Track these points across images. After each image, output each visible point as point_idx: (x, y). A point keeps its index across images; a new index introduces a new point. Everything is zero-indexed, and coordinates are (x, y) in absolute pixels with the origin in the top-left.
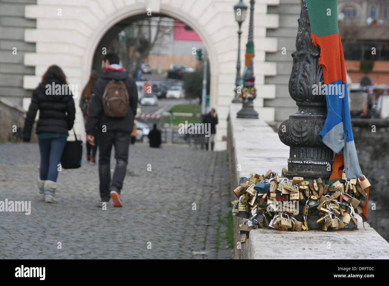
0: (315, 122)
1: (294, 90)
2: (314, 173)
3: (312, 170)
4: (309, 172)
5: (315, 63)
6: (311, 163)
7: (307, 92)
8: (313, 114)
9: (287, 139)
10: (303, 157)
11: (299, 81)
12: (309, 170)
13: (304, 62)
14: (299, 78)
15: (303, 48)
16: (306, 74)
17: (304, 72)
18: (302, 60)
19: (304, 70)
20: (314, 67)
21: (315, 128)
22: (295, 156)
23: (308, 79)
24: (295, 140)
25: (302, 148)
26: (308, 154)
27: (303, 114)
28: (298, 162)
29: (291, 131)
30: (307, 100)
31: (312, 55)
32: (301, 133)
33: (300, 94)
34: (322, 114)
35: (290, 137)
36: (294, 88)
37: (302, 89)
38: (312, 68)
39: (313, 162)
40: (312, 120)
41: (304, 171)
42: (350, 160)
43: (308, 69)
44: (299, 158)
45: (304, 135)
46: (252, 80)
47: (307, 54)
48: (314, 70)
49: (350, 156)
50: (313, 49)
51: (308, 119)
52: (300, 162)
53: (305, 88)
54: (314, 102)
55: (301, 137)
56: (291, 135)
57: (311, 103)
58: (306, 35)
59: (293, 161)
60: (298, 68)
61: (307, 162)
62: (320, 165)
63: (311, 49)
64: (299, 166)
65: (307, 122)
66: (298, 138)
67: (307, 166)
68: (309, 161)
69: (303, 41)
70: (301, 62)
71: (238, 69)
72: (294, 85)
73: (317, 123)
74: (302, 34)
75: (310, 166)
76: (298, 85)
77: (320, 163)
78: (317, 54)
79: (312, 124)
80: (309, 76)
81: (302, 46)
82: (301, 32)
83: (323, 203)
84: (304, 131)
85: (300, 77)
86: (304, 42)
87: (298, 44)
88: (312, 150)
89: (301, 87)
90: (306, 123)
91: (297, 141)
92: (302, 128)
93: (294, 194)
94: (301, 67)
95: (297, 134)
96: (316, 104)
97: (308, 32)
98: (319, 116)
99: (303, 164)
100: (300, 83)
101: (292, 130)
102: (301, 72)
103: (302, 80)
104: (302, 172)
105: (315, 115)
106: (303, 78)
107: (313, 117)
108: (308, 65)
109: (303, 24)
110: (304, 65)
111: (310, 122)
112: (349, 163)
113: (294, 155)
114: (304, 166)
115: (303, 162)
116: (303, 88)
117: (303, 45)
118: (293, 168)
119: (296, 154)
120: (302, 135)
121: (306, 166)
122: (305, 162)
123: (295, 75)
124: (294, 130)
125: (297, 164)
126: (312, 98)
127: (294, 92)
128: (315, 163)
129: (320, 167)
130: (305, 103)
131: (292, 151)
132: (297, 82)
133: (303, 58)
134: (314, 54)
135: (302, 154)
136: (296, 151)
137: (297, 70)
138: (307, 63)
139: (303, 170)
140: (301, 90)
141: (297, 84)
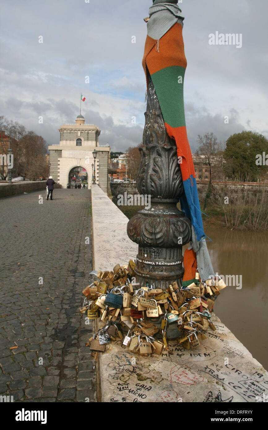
0: (169, 222)
1: (144, 186)
2: (167, 274)
3: (165, 271)
4: (162, 273)
5: (167, 157)
6: (164, 264)
7: (159, 188)
8: (165, 212)
9: (138, 239)
10: (155, 258)
11: (150, 176)
12: (162, 271)
13: (154, 155)
14: (150, 173)
15: (152, 141)
16: (157, 168)
17: (155, 166)
18: (152, 154)
19: (155, 164)
20: (166, 161)
21: (170, 228)
22: (146, 255)
23: (160, 174)
24: (147, 241)
25: (153, 248)
26: (160, 254)
27: (154, 211)
28: (149, 263)
29: (142, 231)
30: (159, 197)
31: (163, 148)
32: (156, 234)
33: (151, 190)
34: (173, 211)
35: (141, 238)
36: (144, 184)
37: (153, 184)
38: (164, 162)
39: (166, 264)
40: (165, 219)
41: (156, 273)
42: (204, 259)
43: (160, 163)
44: (150, 258)
45: (158, 236)
46: (95, 177)
47: (157, 147)
48: (166, 164)
49: (204, 255)
50: (163, 142)
51: (160, 217)
52: (152, 263)
53: (157, 183)
54: (166, 198)
55: (155, 238)
56: (143, 235)
57: (162, 200)
58: (156, 127)
59: (144, 261)
60: (148, 162)
61: (160, 264)
62: (173, 265)
63: (162, 141)
64: (151, 267)
65: (160, 220)
66: (151, 239)
67: (160, 267)
68: (162, 263)
69: (153, 133)
70: (151, 155)
71: (93, 175)
72: (144, 181)
73: (171, 222)
74: (150, 127)
75: (163, 268)
76: (149, 181)
77: (173, 264)
78: (169, 147)
79: (166, 224)
80: (161, 170)
81: (151, 139)
82: (150, 125)
83: (183, 314)
84: (157, 232)
85: (150, 171)
86: (154, 135)
87: (146, 138)
88: (164, 250)
89: (153, 182)
90: (159, 223)
91: (149, 242)
92: (155, 229)
93: (152, 311)
94: (152, 161)
95: (150, 236)
96: (168, 200)
97: (158, 124)
98: (171, 213)
99: (156, 265)
100: (151, 179)
101: (144, 230)
102: (152, 166)
103: (153, 175)
104: (154, 273)
105: (167, 212)
106: (154, 173)
107: (166, 215)
108: (159, 159)
109: (151, 116)
110: (154, 159)
111: (164, 222)
112: (203, 263)
113: (144, 254)
114: (156, 268)
115: (155, 263)
116: (155, 183)
117: (153, 138)
118: (144, 268)
119: (147, 254)
120: (155, 237)
121: (158, 267)
122: (157, 263)
123: (145, 170)
124: (146, 230)
125: (149, 264)
126: (165, 195)
127: (144, 188)
128: (168, 264)
129: (173, 267)
130: (156, 200)
131: (141, 250)
132: (147, 177)
133: (153, 152)
134: (165, 147)
135: (153, 254)
136: (147, 251)
137: (146, 165)
138: (157, 156)
139: (155, 271)
140: (152, 186)
141: (148, 179)
